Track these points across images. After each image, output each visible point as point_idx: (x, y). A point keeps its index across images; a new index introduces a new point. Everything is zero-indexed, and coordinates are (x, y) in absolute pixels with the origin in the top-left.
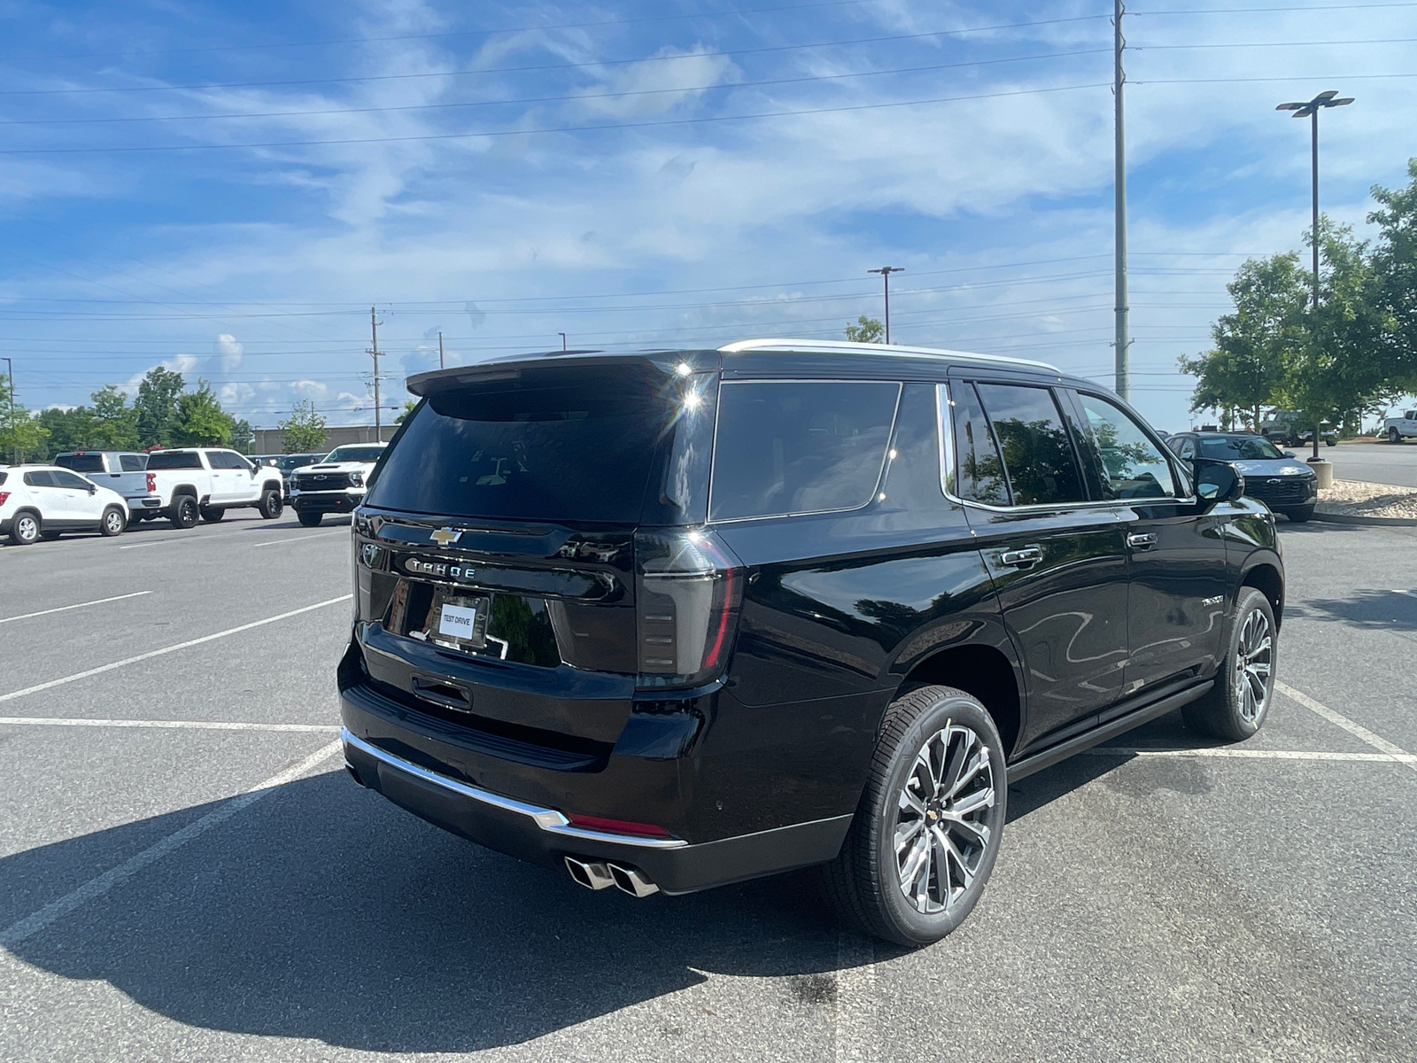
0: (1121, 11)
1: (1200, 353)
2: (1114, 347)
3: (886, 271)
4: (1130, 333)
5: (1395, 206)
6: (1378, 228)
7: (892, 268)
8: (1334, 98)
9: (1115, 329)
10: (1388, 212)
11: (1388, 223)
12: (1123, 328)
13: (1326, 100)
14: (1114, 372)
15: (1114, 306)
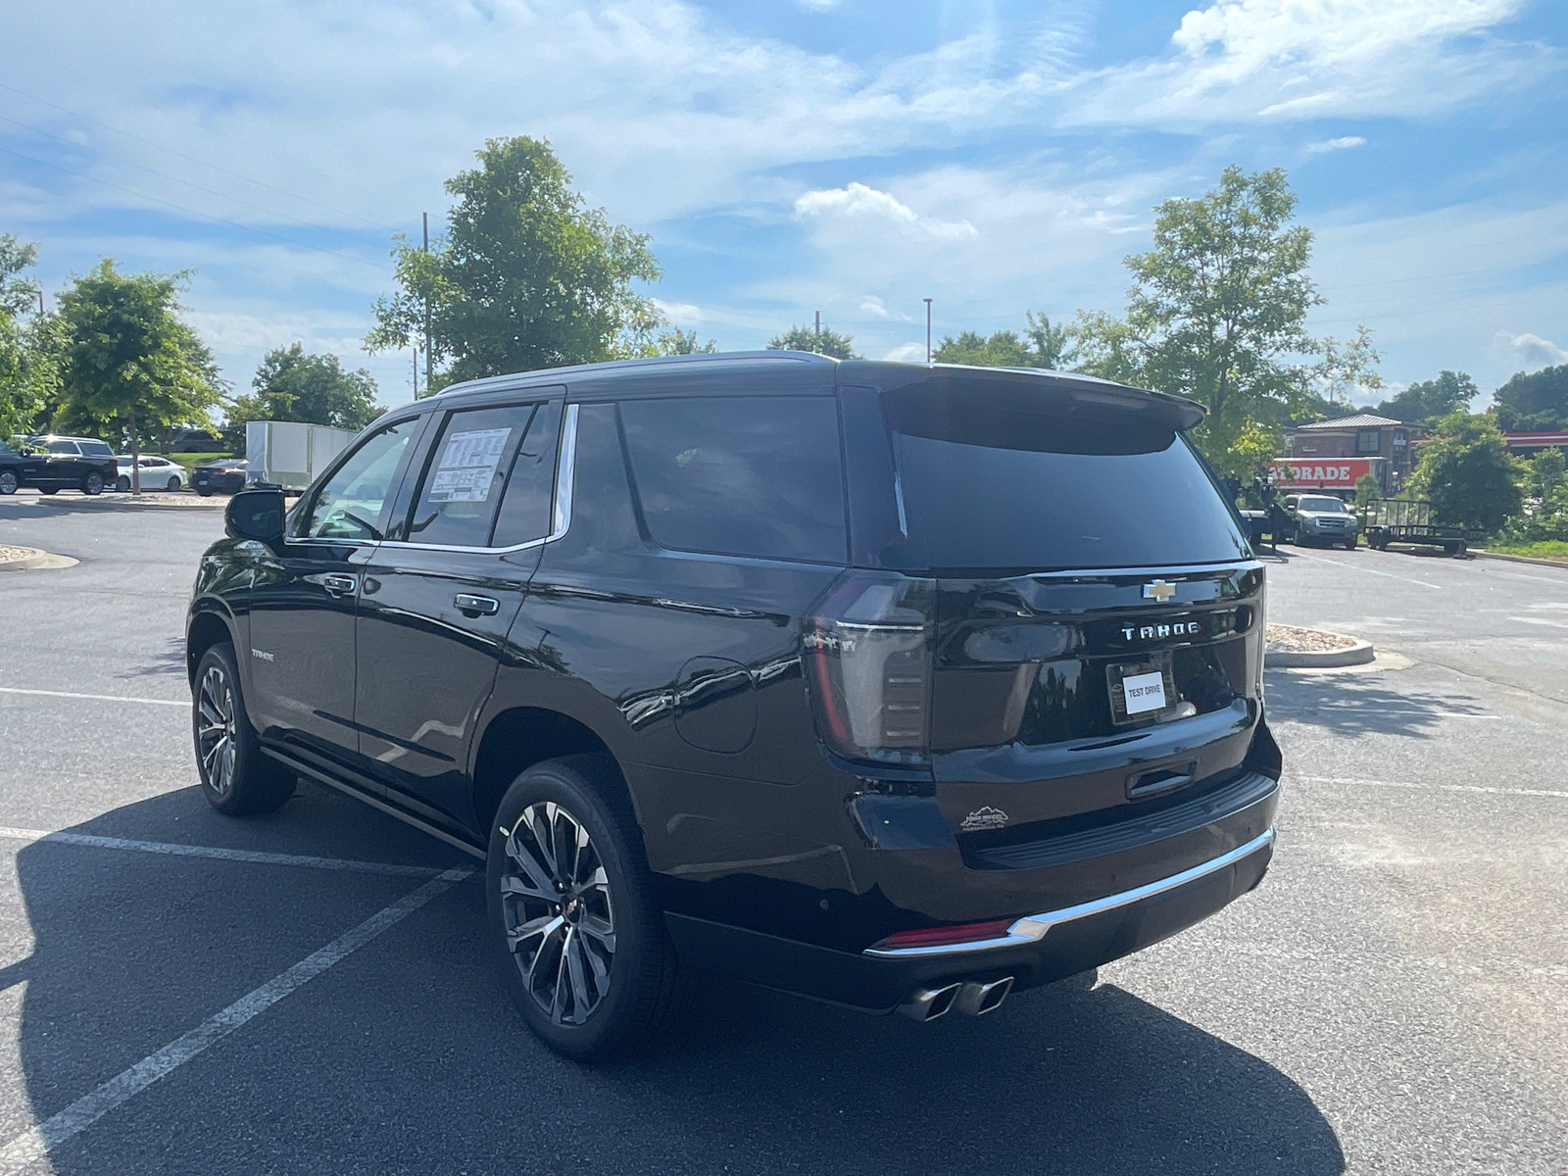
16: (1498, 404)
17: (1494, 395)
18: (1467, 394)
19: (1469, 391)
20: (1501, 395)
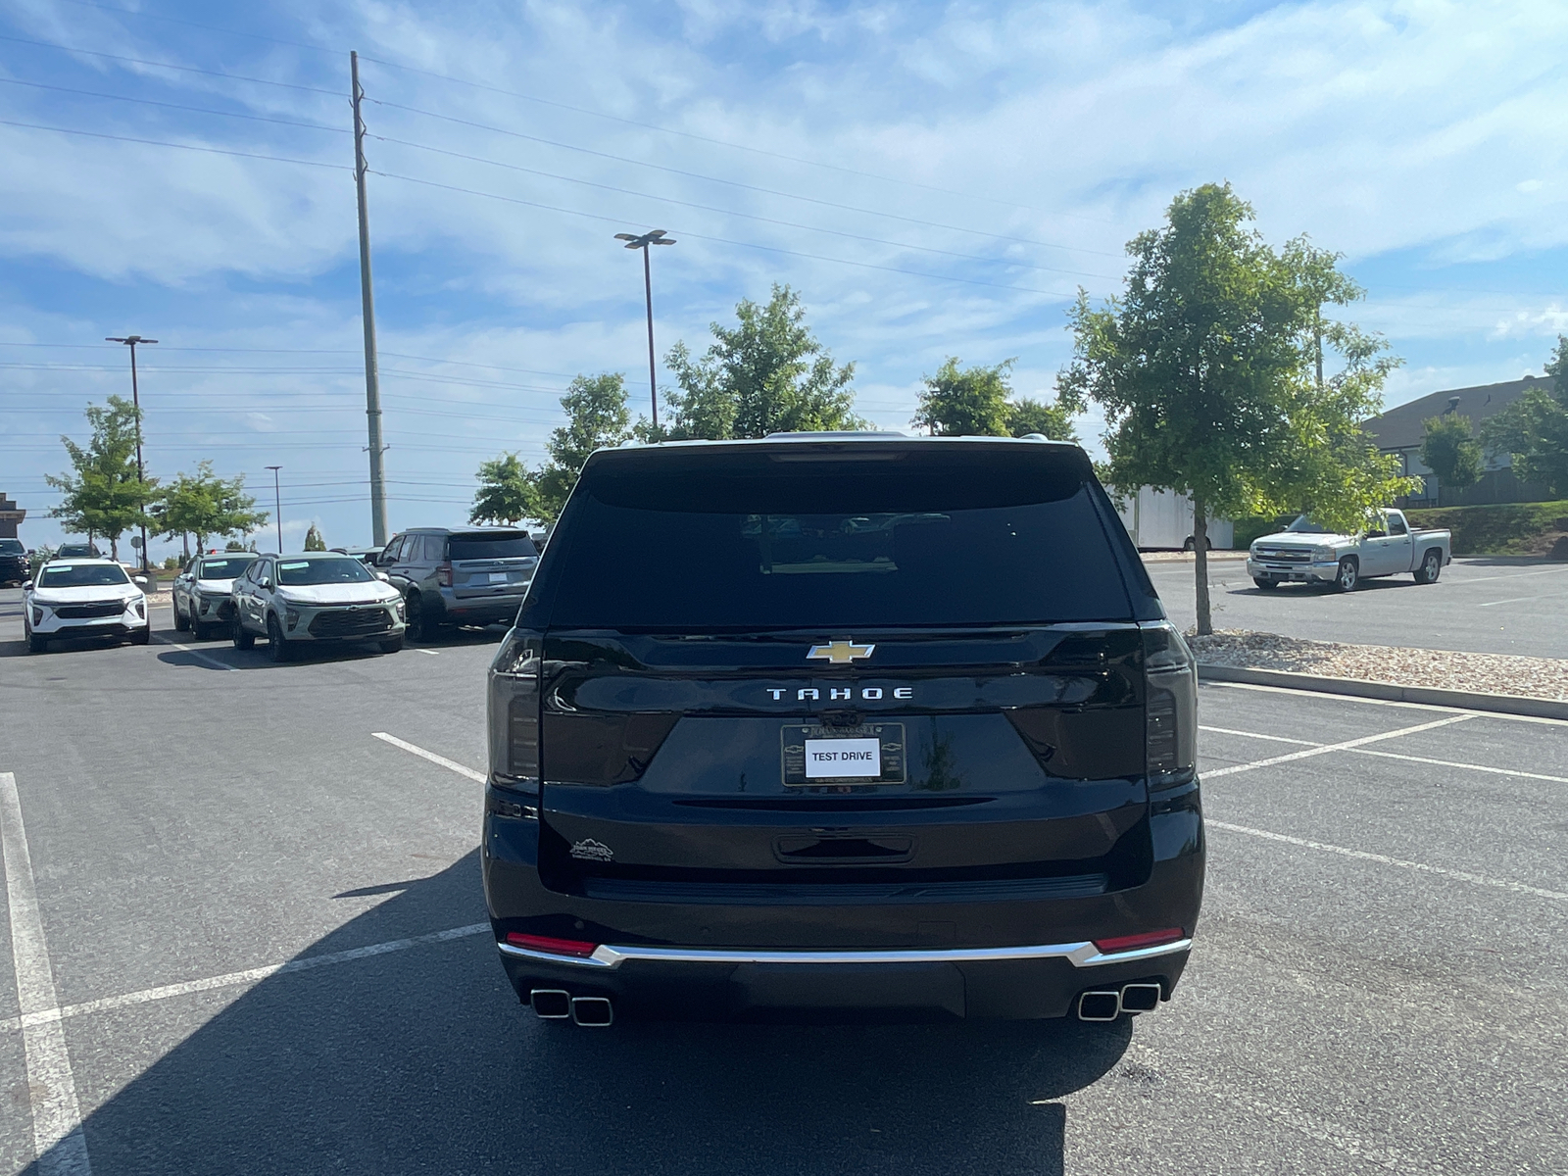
0: (360, 95)
1: (539, 465)
2: (368, 451)
3: (131, 342)
4: (385, 439)
5: (729, 342)
6: (719, 361)
7: (142, 339)
8: (663, 237)
9: (368, 433)
10: (725, 348)
11: (725, 357)
12: (376, 432)
13: (656, 237)
14: (369, 480)
15: (366, 408)
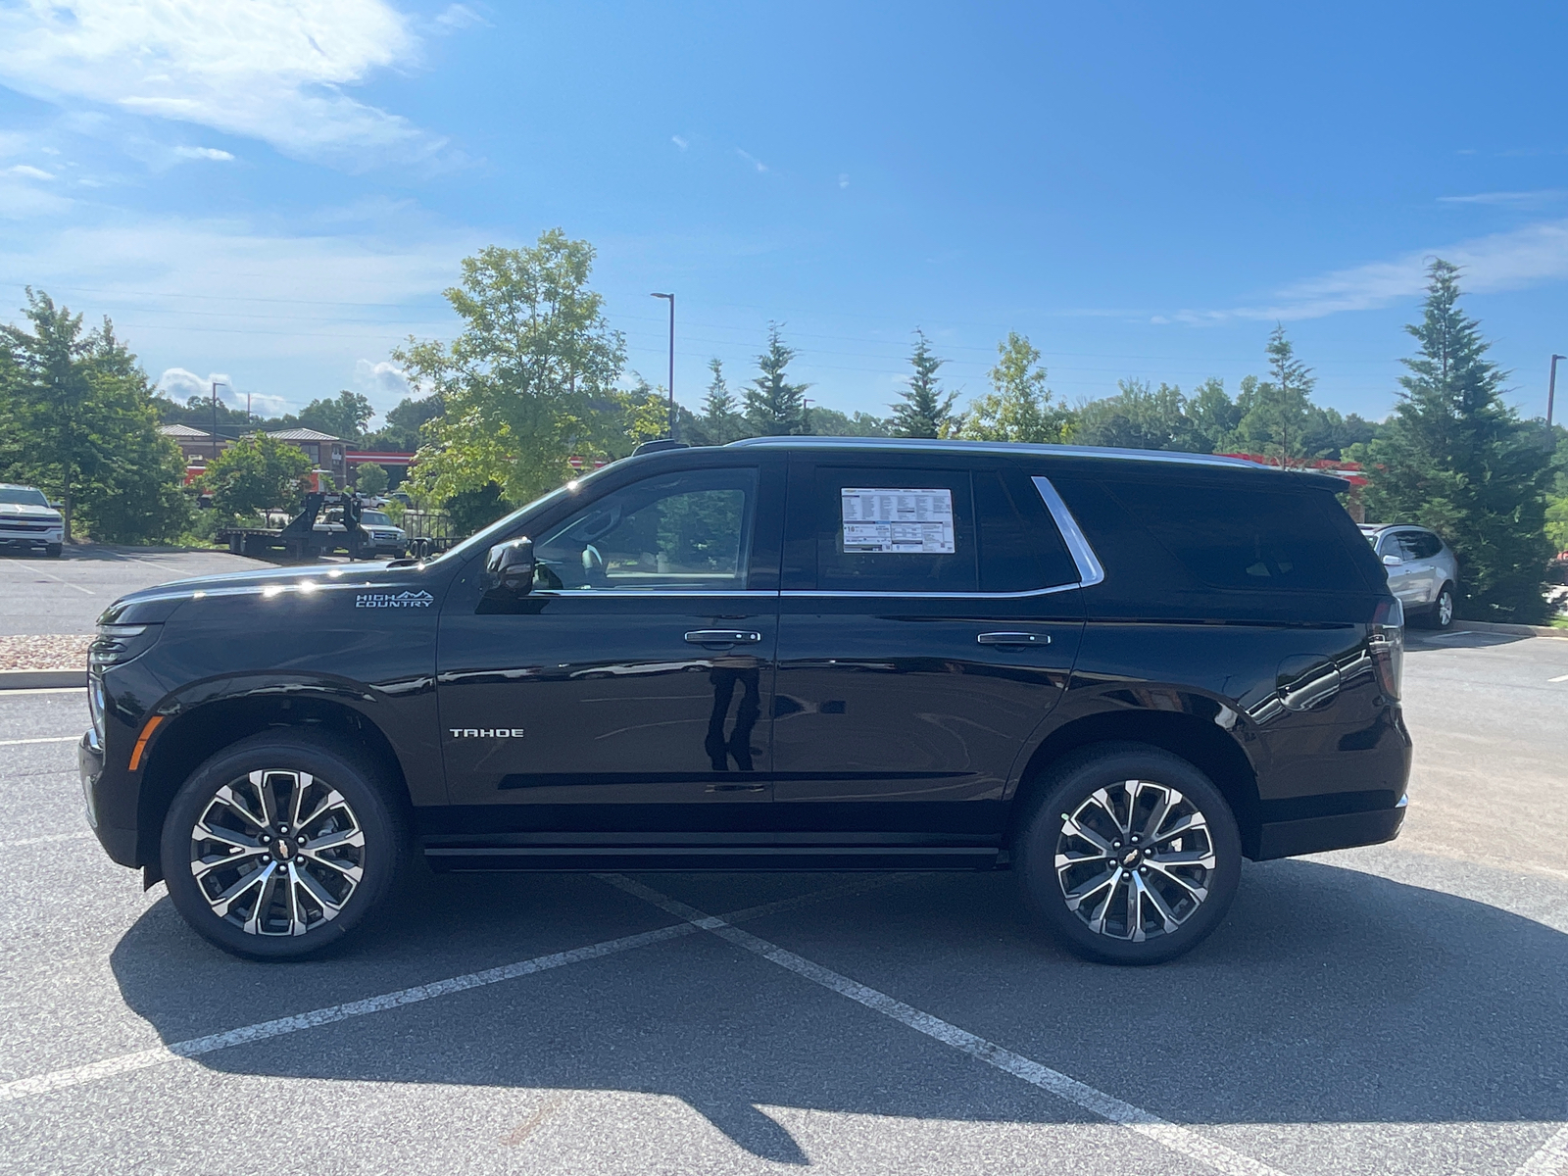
16: (390, 425)
17: (387, 417)
18: (365, 414)
19: (366, 411)
20: (392, 417)
